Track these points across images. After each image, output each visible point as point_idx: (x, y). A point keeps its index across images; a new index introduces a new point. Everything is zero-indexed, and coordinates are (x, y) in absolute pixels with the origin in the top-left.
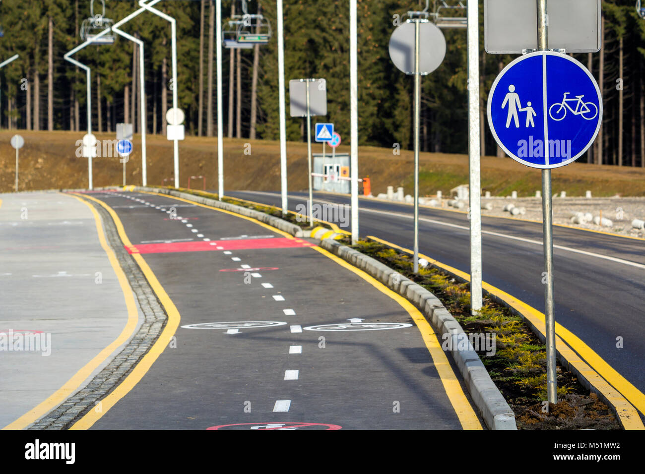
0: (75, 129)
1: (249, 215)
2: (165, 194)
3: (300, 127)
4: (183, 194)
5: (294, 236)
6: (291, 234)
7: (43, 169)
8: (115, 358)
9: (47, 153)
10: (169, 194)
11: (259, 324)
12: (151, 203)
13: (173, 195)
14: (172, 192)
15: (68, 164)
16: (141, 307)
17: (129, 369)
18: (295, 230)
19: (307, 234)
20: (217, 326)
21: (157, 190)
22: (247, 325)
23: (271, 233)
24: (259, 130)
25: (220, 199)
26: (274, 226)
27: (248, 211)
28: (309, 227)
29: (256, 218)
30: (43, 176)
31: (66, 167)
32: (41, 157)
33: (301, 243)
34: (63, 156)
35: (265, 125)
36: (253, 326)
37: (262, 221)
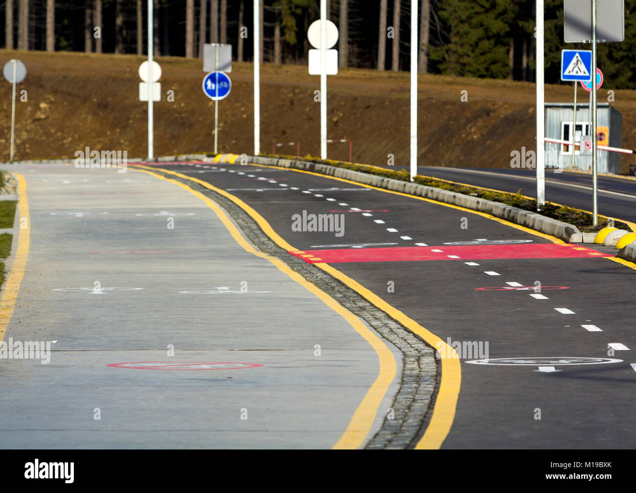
0: (94, 49)
1: (474, 206)
2: (304, 169)
3: (508, 52)
4: (340, 171)
5: (567, 241)
6: (561, 238)
7: (50, 121)
8: (396, 398)
9: (55, 92)
10: (312, 169)
11: (581, 361)
12: (290, 184)
13: (319, 172)
14: (318, 166)
15: (94, 114)
16: (384, 337)
17: (427, 410)
18: (569, 232)
19: (589, 238)
20: (519, 362)
21: (287, 162)
22: (564, 362)
23: (526, 236)
24: (433, 56)
25: (412, 180)
26: (525, 225)
27: (471, 200)
28: (591, 227)
29: (489, 212)
30: (48, 134)
31: (90, 118)
32: (45, 100)
33: (585, 252)
34: (86, 99)
35: (446, 47)
36: (572, 362)
37: (502, 217)
